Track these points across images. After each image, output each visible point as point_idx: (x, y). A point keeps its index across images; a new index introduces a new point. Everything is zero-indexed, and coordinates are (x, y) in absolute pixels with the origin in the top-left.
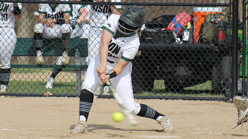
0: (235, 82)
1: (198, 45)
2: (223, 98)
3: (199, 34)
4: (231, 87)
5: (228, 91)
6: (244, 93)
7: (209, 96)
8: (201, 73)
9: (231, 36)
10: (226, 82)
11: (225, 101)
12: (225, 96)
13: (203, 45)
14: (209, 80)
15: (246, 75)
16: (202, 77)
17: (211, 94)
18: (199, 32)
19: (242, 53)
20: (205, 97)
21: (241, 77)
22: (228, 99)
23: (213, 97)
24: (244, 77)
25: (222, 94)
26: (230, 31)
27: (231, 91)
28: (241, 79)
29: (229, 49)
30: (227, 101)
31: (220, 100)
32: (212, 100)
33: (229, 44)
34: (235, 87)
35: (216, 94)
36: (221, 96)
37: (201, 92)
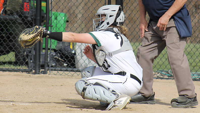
0: (38, 54)
1: (2, 17)
2: (26, 69)
3: (4, 5)
4: (34, 59)
5: (31, 63)
6: (46, 64)
7: (12, 67)
8: (4, 45)
9: (35, 8)
10: (29, 54)
11: (28, 72)
12: (28, 67)
13: (7, 17)
14: (12, 51)
15: (49, 47)
16: (5, 48)
17: (14, 65)
18: (4, 3)
19: (45, 26)
20: (8, 69)
21: (44, 49)
22: (31, 70)
23: (16, 68)
24: (47, 49)
25: (25, 66)
26: (34, 3)
27: (34, 63)
28: (44, 51)
29: (33, 21)
30: (30, 72)
31: (22, 71)
32: (15, 71)
33: (32, 16)
34: (38, 59)
35: (19, 65)
36: (24, 67)
37: (4, 63)
